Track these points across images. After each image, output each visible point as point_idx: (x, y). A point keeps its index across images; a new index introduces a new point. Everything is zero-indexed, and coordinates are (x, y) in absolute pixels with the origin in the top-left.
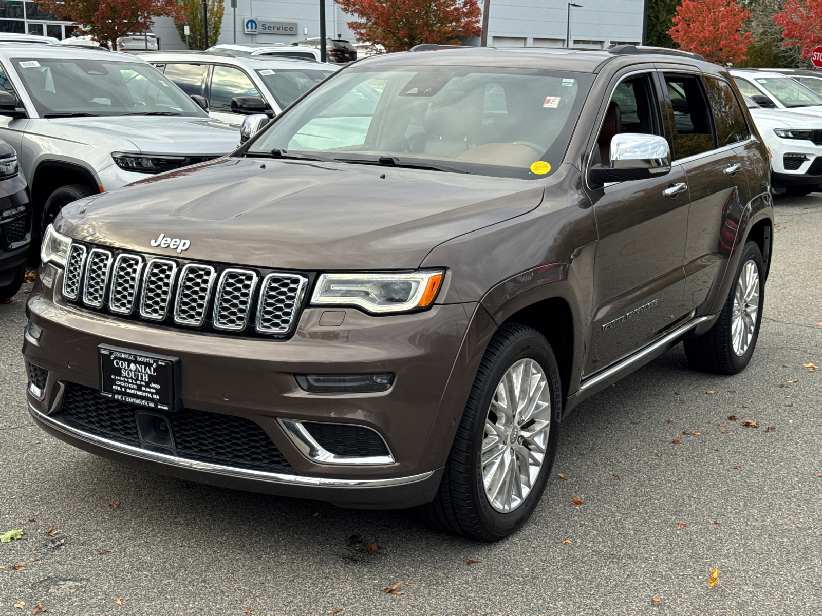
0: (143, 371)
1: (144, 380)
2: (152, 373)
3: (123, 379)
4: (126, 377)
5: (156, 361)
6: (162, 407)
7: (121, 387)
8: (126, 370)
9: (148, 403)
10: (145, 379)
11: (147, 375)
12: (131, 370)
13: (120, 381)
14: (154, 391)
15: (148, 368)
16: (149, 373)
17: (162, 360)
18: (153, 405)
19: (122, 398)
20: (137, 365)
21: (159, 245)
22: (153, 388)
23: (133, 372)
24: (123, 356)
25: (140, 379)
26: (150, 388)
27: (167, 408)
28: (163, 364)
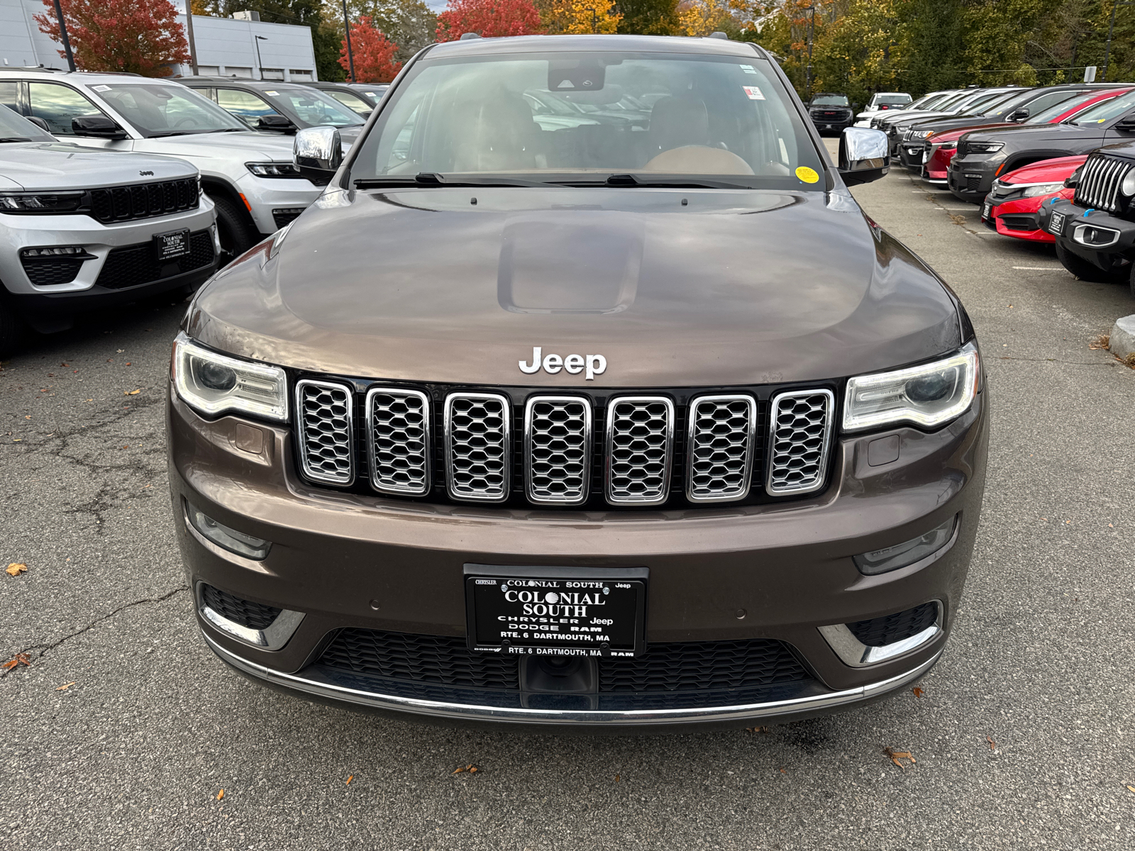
0: (576, 602)
1: (576, 615)
2: (597, 602)
3: (526, 619)
4: (534, 615)
5: (610, 583)
6: (622, 654)
7: (520, 632)
8: (534, 604)
9: (588, 652)
10: (580, 614)
11: (584, 608)
12: (547, 604)
13: (519, 623)
14: (600, 630)
15: (587, 596)
16: (590, 603)
17: (624, 581)
18: (599, 653)
19: (526, 650)
20: (563, 595)
21: (541, 368)
22: (596, 625)
23: (551, 607)
24: (531, 583)
25: (567, 614)
26: (590, 626)
27: (632, 655)
28: (628, 586)
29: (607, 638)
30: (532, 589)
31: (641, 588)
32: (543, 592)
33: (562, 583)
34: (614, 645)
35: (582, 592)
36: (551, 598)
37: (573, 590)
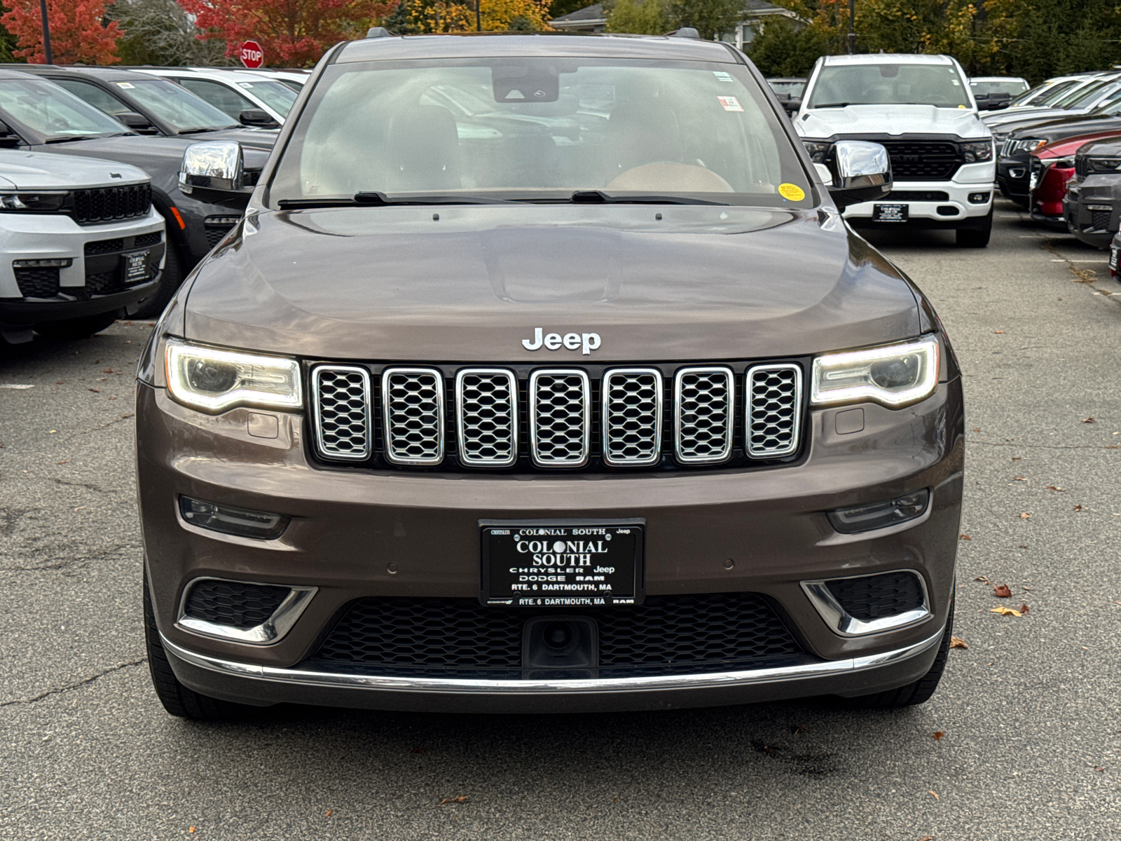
0: (581, 550)
1: (581, 564)
2: (600, 550)
3: (536, 570)
7: (530, 584)
8: (543, 554)
9: (592, 601)
10: (585, 562)
12: (554, 553)
13: (529, 574)
14: (602, 578)
15: (591, 544)
16: (594, 551)
17: (624, 527)
18: (603, 602)
19: (535, 601)
20: (569, 543)
21: (544, 346)
22: (599, 574)
23: (558, 556)
25: (573, 563)
26: (593, 575)
27: (632, 601)
28: (627, 532)
29: (609, 587)
30: (541, 539)
31: (639, 534)
32: (551, 540)
33: (569, 530)
34: (616, 593)
35: (586, 539)
36: (559, 547)
37: (579, 538)
